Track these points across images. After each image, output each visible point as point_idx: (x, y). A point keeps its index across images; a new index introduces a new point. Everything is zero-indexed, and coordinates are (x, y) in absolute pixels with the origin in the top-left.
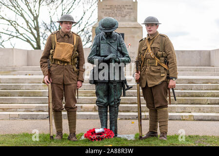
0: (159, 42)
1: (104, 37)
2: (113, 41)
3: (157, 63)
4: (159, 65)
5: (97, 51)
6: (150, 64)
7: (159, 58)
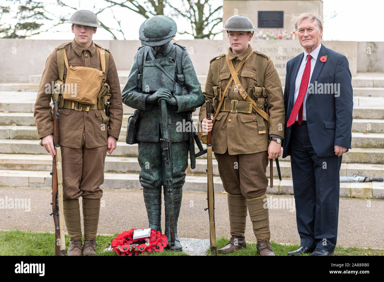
0: (256, 67)
1: (151, 55)
2: (167, 63)
3: (251, 109)
4: (254, 112)
5: (138, 80)
6: (238, 109)
7: (255, 99)
